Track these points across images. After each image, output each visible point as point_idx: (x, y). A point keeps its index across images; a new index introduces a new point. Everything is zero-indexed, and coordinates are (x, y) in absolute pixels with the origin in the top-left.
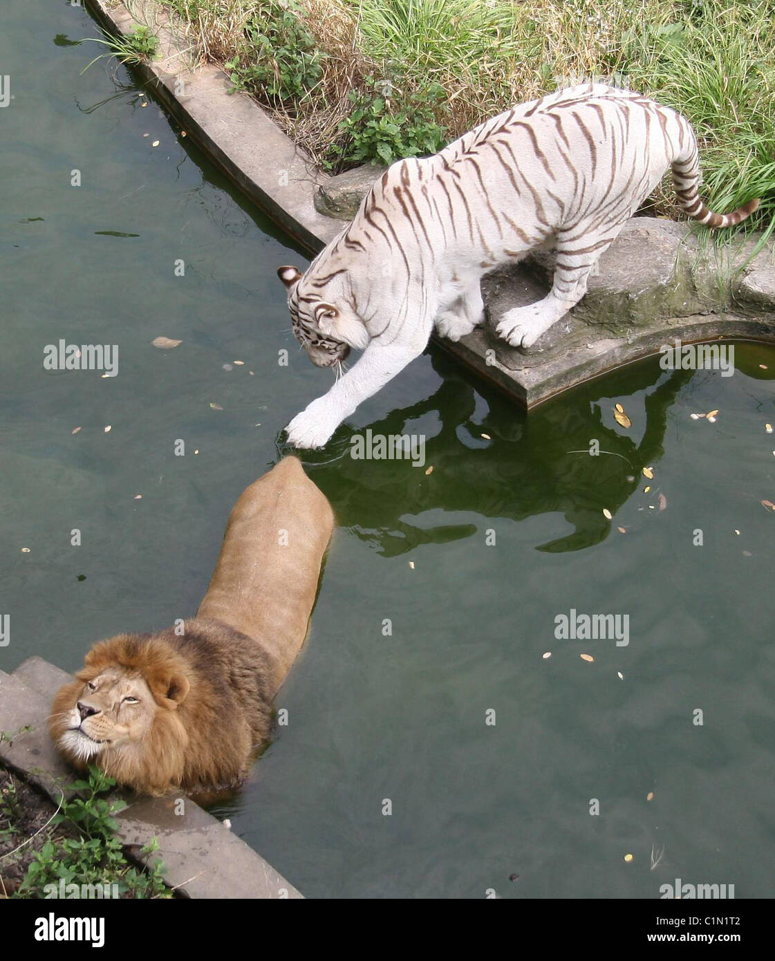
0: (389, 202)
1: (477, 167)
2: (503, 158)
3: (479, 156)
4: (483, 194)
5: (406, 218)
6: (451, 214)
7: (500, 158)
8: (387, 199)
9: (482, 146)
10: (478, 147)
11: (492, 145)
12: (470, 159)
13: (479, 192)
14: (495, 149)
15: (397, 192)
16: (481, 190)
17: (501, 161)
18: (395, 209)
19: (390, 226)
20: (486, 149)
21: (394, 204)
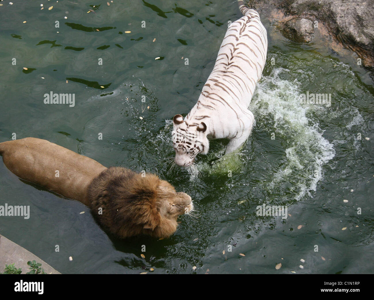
0: (215, 89)
1: (237, 67)
2: (244, 58)
3: (235, 63)
4: (245, 74)
5: (225, 92)
6: (239, 85)
7: (243, 59)
8: (214, 89)
9: (233, 59)
10: (232, 60)
11: (237, 56)
12: (232, 66)
13: (244, 75)
14: (239, 57)
15: (216, 85)
16: (244, 73)
17: (244, 59)
18: (219, 90)
19: (221, 98)
20: (235, 59)
21: (217, 89)
